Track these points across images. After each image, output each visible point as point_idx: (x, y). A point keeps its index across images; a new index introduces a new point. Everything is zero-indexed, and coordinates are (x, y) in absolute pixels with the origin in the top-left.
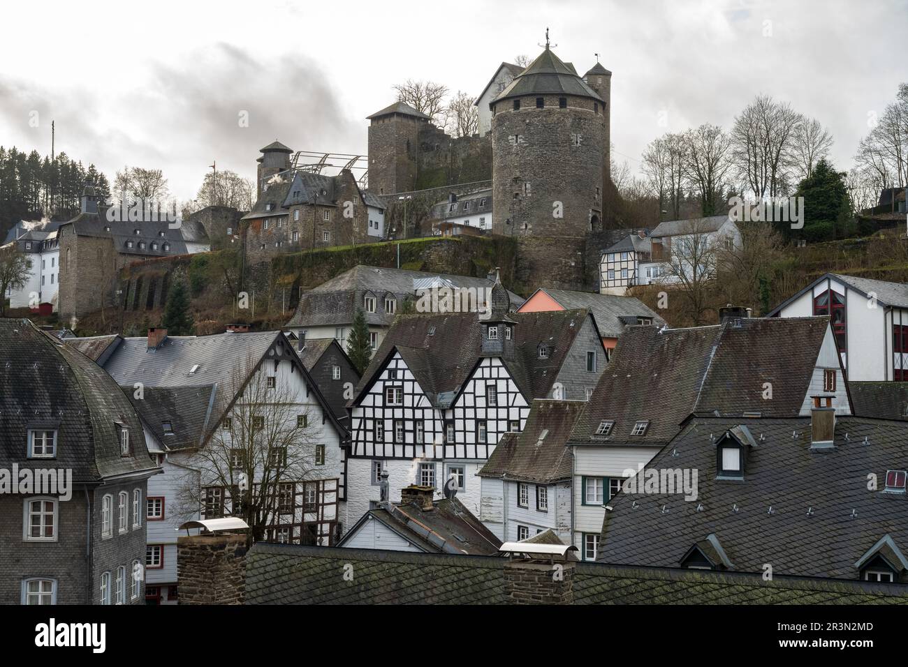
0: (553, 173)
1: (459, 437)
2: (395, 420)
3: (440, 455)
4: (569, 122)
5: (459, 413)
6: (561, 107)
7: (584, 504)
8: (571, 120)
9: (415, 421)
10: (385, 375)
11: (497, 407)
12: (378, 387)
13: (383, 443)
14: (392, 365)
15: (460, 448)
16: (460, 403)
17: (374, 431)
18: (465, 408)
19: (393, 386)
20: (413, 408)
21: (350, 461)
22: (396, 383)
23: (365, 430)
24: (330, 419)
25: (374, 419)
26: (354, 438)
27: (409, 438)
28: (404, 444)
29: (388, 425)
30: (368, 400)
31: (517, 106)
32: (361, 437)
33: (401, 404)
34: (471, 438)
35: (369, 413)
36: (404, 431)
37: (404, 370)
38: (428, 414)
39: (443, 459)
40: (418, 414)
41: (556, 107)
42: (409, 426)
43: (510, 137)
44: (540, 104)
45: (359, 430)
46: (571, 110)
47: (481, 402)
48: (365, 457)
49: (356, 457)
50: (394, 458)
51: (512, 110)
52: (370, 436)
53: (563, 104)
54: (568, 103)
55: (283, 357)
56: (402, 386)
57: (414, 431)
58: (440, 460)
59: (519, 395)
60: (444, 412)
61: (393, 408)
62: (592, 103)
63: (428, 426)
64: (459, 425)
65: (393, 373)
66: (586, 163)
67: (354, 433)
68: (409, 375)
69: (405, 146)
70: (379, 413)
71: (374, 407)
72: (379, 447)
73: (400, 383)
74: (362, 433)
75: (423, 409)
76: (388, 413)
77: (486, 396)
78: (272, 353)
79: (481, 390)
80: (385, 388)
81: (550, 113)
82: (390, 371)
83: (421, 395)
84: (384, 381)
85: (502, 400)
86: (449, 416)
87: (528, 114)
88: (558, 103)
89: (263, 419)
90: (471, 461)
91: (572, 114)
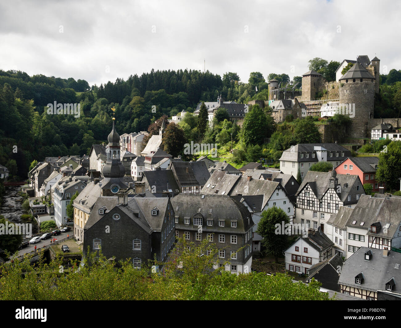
0: (358, 102)
1: (323, 206)
2: (307, 200)
3: (318, 210)
4: (363, 86)
5: (323, 200)
6: (361, 82)
7: (349, 239)
8: (364, 85)
9: (312, 201)
10: (305, 189)
11: (333, 200)
12: (303, 192)
13: (304, 205)
14: (307, 187)
15: (323, 209)
16: (324, 198)
17: (302, 202)
18: (325, 199)
19: (307, 192)
20: (312, 198)
21: (296, 208)
22: (308, 191)
23: (300, 202)
24: (291, 202)
25: (302, 199)
26: (297, 203)
27: (311, 205)
28: (310, 206)
29: (306, 201)
30: (301, 194)
31: (347, 81)
32: (299, 203)
33: (309, 196)
34: (326, 207)
35: (301, 197)
36: (310, 203)
37: (310, 188)
38: (316, 200)
39: (320, 211)
40: (313, 199)
41: (359, 82)
42: (311, 202)
43: (345, 91)
44: (354, 81)
45: (298, 201)
46: (364, 82)
47: (329, 199)
48: (300, 208)
49: (298, 207)
50: (307, 209)
51: (345, 83)
52: (301, 203)
53: (361, 81)
54: (363, 80)
55: (280, 188)
56: (309, 192)
57: (312, 203)
58: (318, 211)
59: (338, 198)
60: (320, 200)
61: (307, 197)
62: (371, 80)
63: (316, 203)
64: (323, 203)
65: (307, 189)
66: (368, 98)
68: (311, 190)
69: (313, 84)
70: (303, 198)
71: (302, 196)
72: (303, 206)
73: (309, 191)
74: (299, 202)
75: (314, 198)
76: (306, 198)
77: (330, 197)
78: (278, 188)
79: (329, 195)
80: (305, 192)
81: (357, 83)
82: (306, 188)
83: (314, 195)
84: (305, 190)
85: (334, 199)
86: (321, 201)
87: (350, 84)
88: (360, 80)
89: (275, 203)
90: (326, 212)
91: (364, 83)
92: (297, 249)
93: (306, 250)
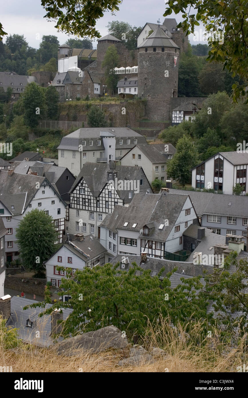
0: (159, 76)
1: (101, 205)
2: (83, 198)
3: (95, 210)
4: (165, 57)
5: (101, 198)
9: (88, 199)
10: (80, 185)
11: (111, 198)
12: (78, 188)
13: (79, 205)
15: (101, 209)
16: (101, 195)
17: (77, 201)
18: (102, 197)
19: (82, 188)
20: (88, 195)
21: (70, 209)
22: (83, 188)
23: (74, 200)
24: (62, 201)
25: (77, 197)
26: (71, 202)
27: (87, 204)
28: (85, 206)
29: (81, 200)
30: (75, 192)
31: (146, 51)
32: (73, 202)
33: (84, 194)
34: (104, 206)
35: (75, 195)
36: (85, 202)
37: (85, 184)
38: (92, 198)
39: (97, 212)
40: (89, 197)
41: (160, 51)
42: (87, 200)
43: (144, 62)
44: (155, 50)
45: (72, 200)
46: (166, 52)
47: (107, 196)
48: (74, 208)
49: (72, 208)
50: (82, 209)
51: (144, 52)
52: (76, 202)
53: (163, 50)
54: (165, 50)
55: (47, 185)
56: (85, 189)
57: (88, 202)
58: (95, 212)
59: (117, 195)
60: (96, 198)
61: (82, 195)
62: (174, 49)
63: (92, 201)
64: (101, 202)
65: (82, 184)
66: (171, 72)
67: (71, 201)
68: (86, 186)
70: (78, 196)
71: (77, 194)
72: (78, 206)
73: (84, 188)
74: (73, 201)
75: (91, 196)
76: (81, 196)
77: (108, 194)
78: (43, 184)
79: (107, 192)
80: (80, 188)
81: (158, 53)
82: (81, 183)
83: (90, 192)
84: (80, 186)
85: (113, 196)
86: (98, 199)
87: (150, 54)
88: (161, 50)
89: (41, 203)
90: (104, 213)
91: (166, 54)
92: (60, 259)
93: (70, 260)
